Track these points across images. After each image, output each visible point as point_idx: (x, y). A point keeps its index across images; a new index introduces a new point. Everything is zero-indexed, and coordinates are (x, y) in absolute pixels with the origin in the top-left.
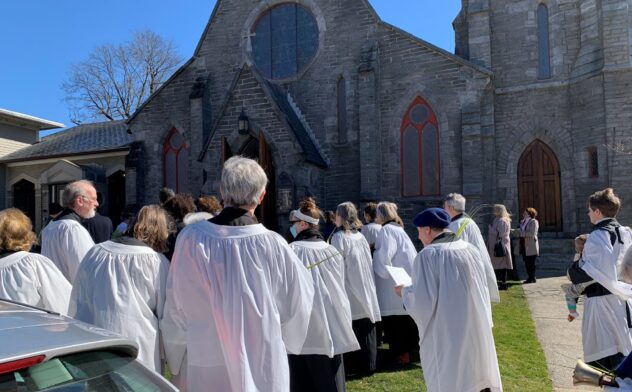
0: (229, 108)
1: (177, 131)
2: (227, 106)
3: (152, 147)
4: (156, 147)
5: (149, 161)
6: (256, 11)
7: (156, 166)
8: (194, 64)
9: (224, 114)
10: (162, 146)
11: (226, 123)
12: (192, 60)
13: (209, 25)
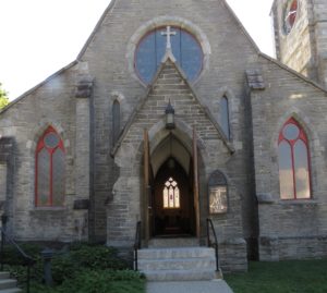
0: (149, 101)
1: (54, 131)
2: (146, 100)
3: (24, 143)
4: (30, 144)
5: (20, 158)
6: (143, 28)
7: (28, 163)
8: (77, 68)
9: (142, 108)
10: (35, 144)
11: (145, 117)
12: (75, 63)
13: (94, 33)
